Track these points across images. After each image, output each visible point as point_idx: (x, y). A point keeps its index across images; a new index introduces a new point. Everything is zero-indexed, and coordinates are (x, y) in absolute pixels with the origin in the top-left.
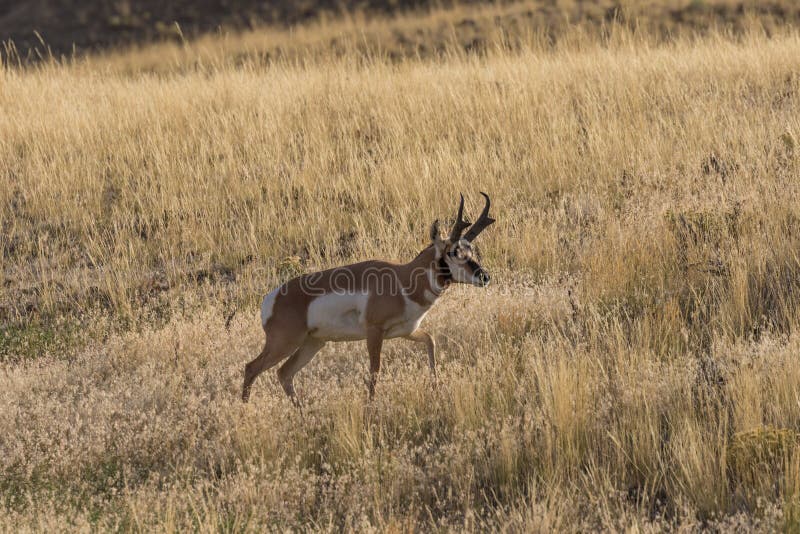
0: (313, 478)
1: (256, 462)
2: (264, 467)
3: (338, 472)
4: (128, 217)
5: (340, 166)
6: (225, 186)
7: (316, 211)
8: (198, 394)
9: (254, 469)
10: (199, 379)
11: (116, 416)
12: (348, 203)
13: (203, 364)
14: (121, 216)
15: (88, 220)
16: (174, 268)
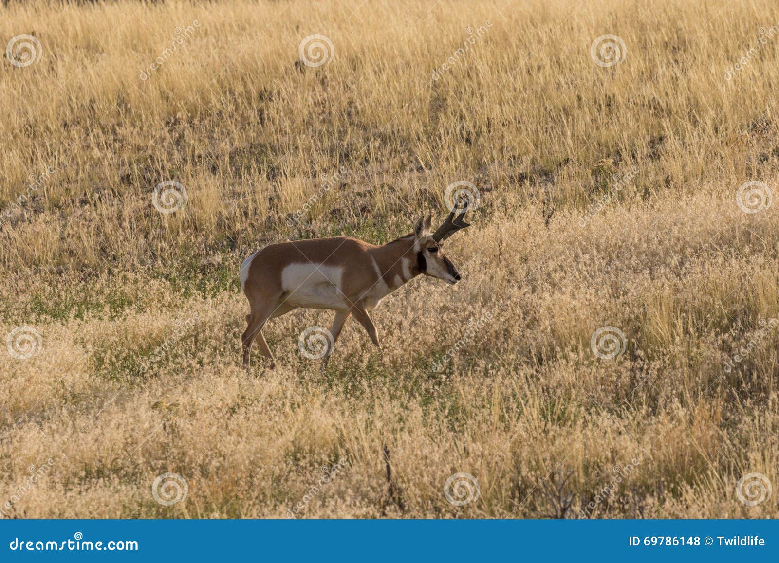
0: (628, 364)
1: (575, 350)
2: (582, 354)
3: (651, 358)
4: (455, 125)
5: (649, 75)
6: (542, 95)
7: (627, 116)
8: (520, 288)
9: (572, 355)
10: (521, 274)
11: (444, 309)
12: (657, 110)
13: (525, 260)
14: (447, 123)
15: (417, 127)
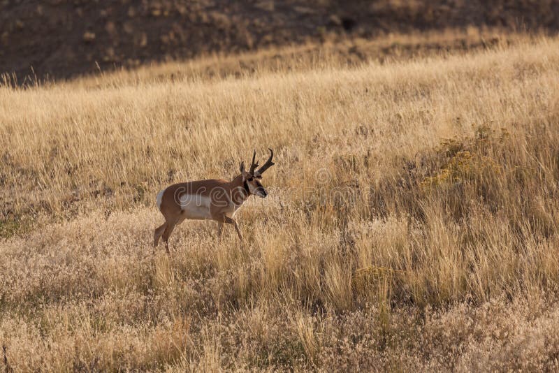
16: (83, 189)
